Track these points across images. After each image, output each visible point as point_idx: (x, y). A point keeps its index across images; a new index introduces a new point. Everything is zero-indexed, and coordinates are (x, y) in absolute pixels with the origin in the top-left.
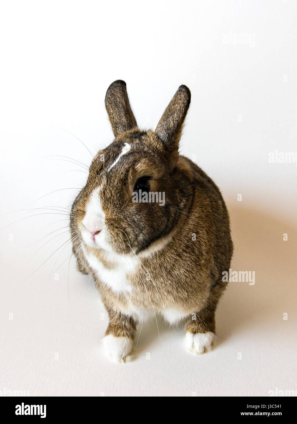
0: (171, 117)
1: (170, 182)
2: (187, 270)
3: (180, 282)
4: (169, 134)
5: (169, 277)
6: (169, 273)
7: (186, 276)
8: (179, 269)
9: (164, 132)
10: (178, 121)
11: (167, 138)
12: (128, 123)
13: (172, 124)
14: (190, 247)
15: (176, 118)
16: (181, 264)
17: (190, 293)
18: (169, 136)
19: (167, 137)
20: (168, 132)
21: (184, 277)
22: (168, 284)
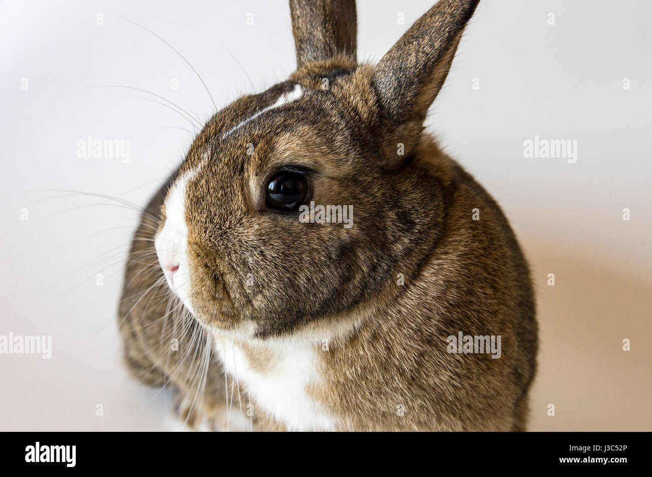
0: (414, 43)
1: (378, 189)
2: (457, 374)
3: (443, 401)
4: (399, 82)
5: (415, 390)
6: (413, 381)
7: (453, 386)
8: (436, 372)
9: (391, 74)
10: (428, 54)
11: (394, 91)
12: (326, 41)
13: (412, 59)
14: (459, 324)
15: (424, 48)
16: (440, 362)
17: (467, 422)
18: (400, 86)
19: (395, 89)
20: (400, 75)
21: (452, 390)
22: (416, 406)
